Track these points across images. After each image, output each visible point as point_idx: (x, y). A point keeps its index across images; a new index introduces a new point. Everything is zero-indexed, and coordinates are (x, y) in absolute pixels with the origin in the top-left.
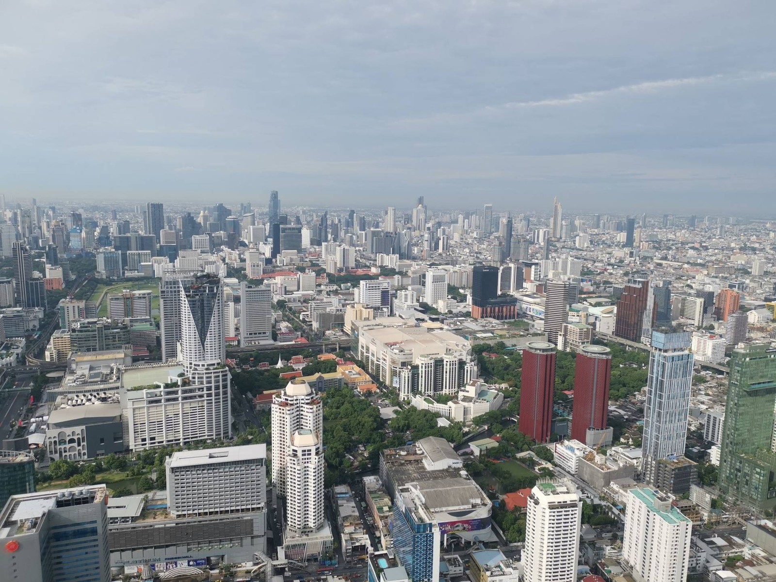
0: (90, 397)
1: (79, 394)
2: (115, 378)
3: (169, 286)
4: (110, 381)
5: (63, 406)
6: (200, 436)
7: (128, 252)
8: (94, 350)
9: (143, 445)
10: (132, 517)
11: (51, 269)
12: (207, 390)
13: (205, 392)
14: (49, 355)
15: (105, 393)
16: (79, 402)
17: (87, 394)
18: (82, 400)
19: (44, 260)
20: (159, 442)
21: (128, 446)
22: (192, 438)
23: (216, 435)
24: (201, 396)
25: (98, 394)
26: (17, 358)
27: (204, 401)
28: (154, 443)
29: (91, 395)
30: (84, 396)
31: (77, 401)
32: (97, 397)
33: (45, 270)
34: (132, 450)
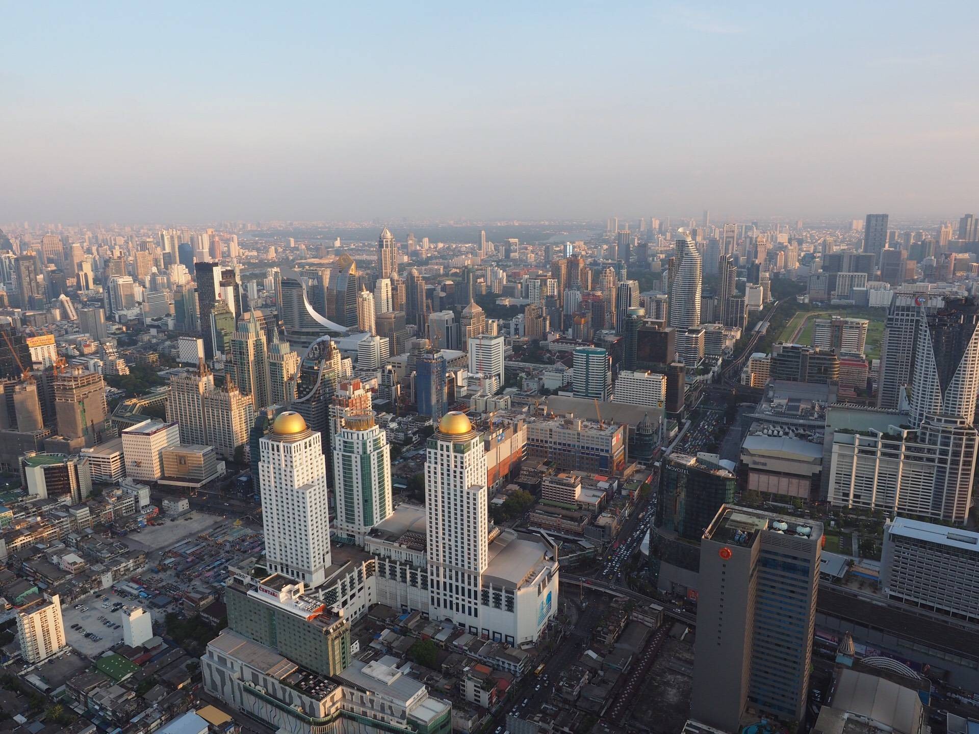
0: (787, 430)
1: (776, 425)
2: (816, 415)
3: (900, 313)
4: (811, 418)
5: (758, 433)
6: (920, 511)
7: (839, 273)
8: (795, 380)
9: (843, 500)
10: (834, 577)
11: (751, 288)
12: (940, 454)
13: (937, 456)
14: (745, 378)
15: (804, 430)
16: (776, 432)
17: (784, 427)
18: (779, 432)
19: (745, 279)
20: (864, 503)
21: (826, 497)
22: (909, 510)
23: (944, 516)
24: (929, 460)
25: (797, 429)
26: (713, 375)
27: (934, 466)
28: (859, 502)
29: (789, 428)
30: (782, 428)
31: (773, 431)
32: (796, 432)
33: (745, 289)
34: (830, 502)
